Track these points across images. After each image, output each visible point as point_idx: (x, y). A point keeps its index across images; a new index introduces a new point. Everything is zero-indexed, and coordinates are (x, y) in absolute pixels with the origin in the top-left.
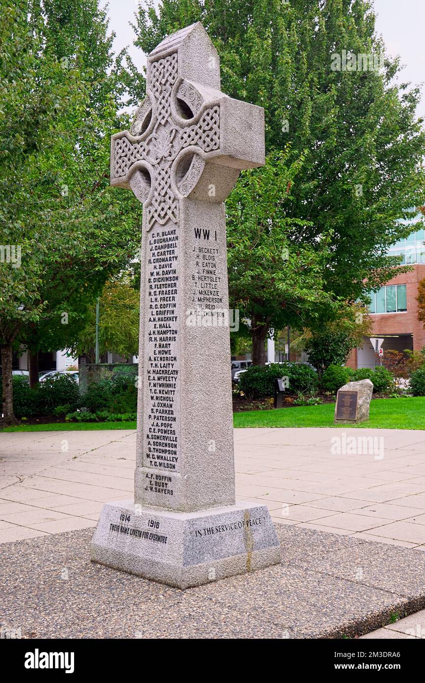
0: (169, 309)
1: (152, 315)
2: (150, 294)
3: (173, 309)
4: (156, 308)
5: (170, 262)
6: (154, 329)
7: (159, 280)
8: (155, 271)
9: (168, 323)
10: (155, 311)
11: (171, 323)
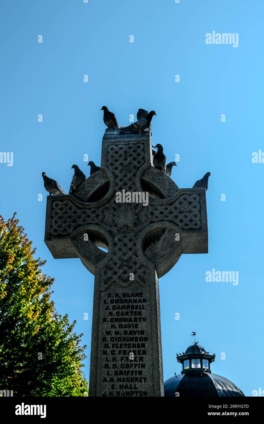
0: (134, 370)
1: (108, 375)
2: (105, 353)
3: (141, 369)
4: (113, 368)
5: (134, 323)
6: (111, 390)
7: (119, 339)
8: (113, 330)
9: (133, 384)
10: (112, 371)
11: (138, 384)
